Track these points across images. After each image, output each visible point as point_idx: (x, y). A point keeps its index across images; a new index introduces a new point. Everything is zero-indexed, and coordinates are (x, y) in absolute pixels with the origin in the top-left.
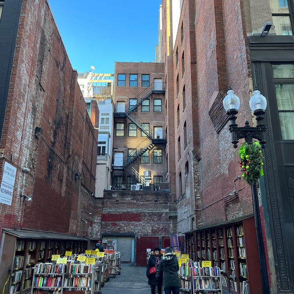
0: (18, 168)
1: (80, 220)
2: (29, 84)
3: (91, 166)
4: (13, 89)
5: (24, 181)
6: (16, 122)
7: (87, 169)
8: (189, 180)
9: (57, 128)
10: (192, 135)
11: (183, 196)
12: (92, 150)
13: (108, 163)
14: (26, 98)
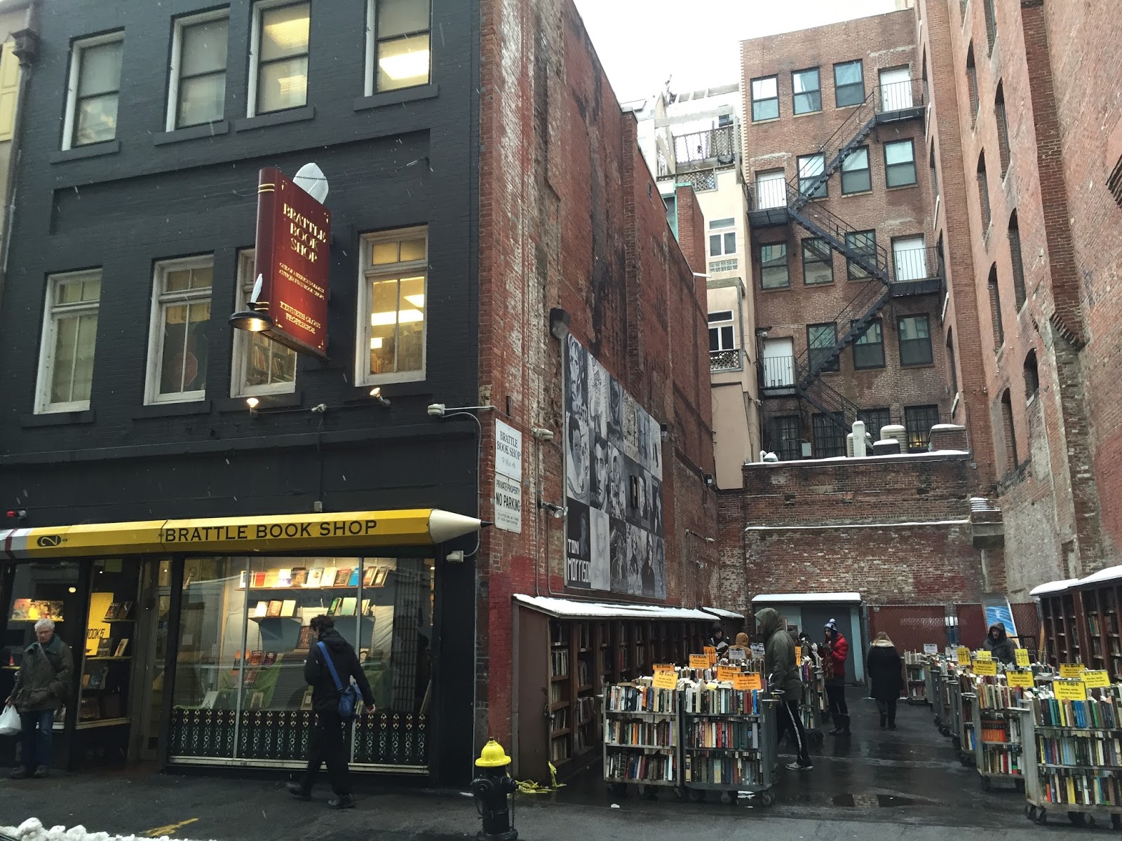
0: (524, 430)
1: (684, 560)
2: (522, 191)
3: (697, 395)
4: (491, 215)
5: (541, 466)
6: (506, 307)
7: (688, 404)
8: (1042, 414)
9: (599, 300)
10: (1045, 260)
11: (1020, 469)
12: (695, 345)
13: (746, 379)
14: (520, 232)
